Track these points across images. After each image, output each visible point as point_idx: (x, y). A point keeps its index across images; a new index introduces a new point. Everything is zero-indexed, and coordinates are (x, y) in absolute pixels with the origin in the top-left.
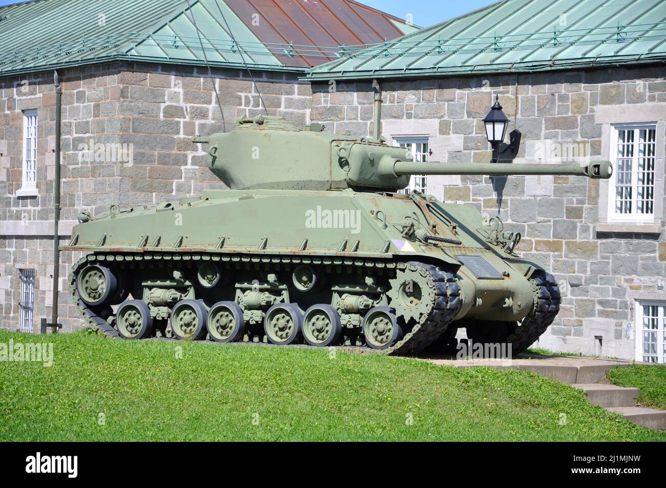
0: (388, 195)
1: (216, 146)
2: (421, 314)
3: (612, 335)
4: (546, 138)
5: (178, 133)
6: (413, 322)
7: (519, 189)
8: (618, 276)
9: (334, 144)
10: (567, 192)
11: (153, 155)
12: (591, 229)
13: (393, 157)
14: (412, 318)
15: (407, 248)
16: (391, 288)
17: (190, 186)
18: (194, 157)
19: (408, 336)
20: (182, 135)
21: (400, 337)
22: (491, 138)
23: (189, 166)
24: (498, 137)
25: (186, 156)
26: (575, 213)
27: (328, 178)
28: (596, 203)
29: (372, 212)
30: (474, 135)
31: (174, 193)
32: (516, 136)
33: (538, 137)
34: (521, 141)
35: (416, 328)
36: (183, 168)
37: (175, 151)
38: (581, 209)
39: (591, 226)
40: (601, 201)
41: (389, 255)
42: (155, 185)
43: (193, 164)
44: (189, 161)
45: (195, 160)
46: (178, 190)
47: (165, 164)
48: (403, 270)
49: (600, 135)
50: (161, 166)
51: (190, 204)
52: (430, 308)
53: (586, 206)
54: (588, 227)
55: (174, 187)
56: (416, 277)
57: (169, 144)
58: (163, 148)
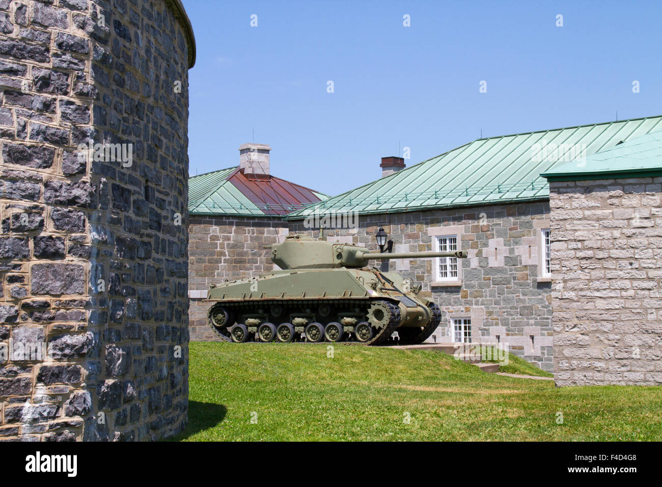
0: (361, 270)
1: (276, 249)
2: (384, 325)
3: (440, 334)
4: (405, 243)
5: (217, 248)
6: (380, 328)
7: (393, 268)
8: (442, 306)
9: (334, 246)
10: (416, 268)
11: (205, 259)
12: (429, 285)
13: (362, 251)
14: (379, 327)
15: (375, 294)
16: (368, 313)
17: (223, 273)
18: (225, 259)
19: (378, 336)
20: (218, 249)
21: (374, 336)
22: (380, 244)
23: (222, 264)
24: (383, 244)
25: (221, 259)
26: (420, 278)
27: (332, 263)
28: (431, 273)
29: (357, 278)
30: (370, 243)
31: (216, 277)
32: (391, 244)
33: (401, 243)
34: (393, 245)
35: (382, 331)
36: (219, 264)
37: (216, 257)
38: (423, 276)
39: (429, 284)
40: (433, 272)
41: (367, 297)
42: (207, 274)
43: (224, 263)
44: (222, 261)
45: (225, 261)
46: (218, 276)
47: (211, 263)
48: (374, 304)
49: (430, 241)
50: (209, 264)
51: (265, 278)
52: (388, 322)
53: (426, 274)
54: (427, 284)
55: (216, 274)
56: (380, 308)
57: (212, 254)
58: (210, 255)
